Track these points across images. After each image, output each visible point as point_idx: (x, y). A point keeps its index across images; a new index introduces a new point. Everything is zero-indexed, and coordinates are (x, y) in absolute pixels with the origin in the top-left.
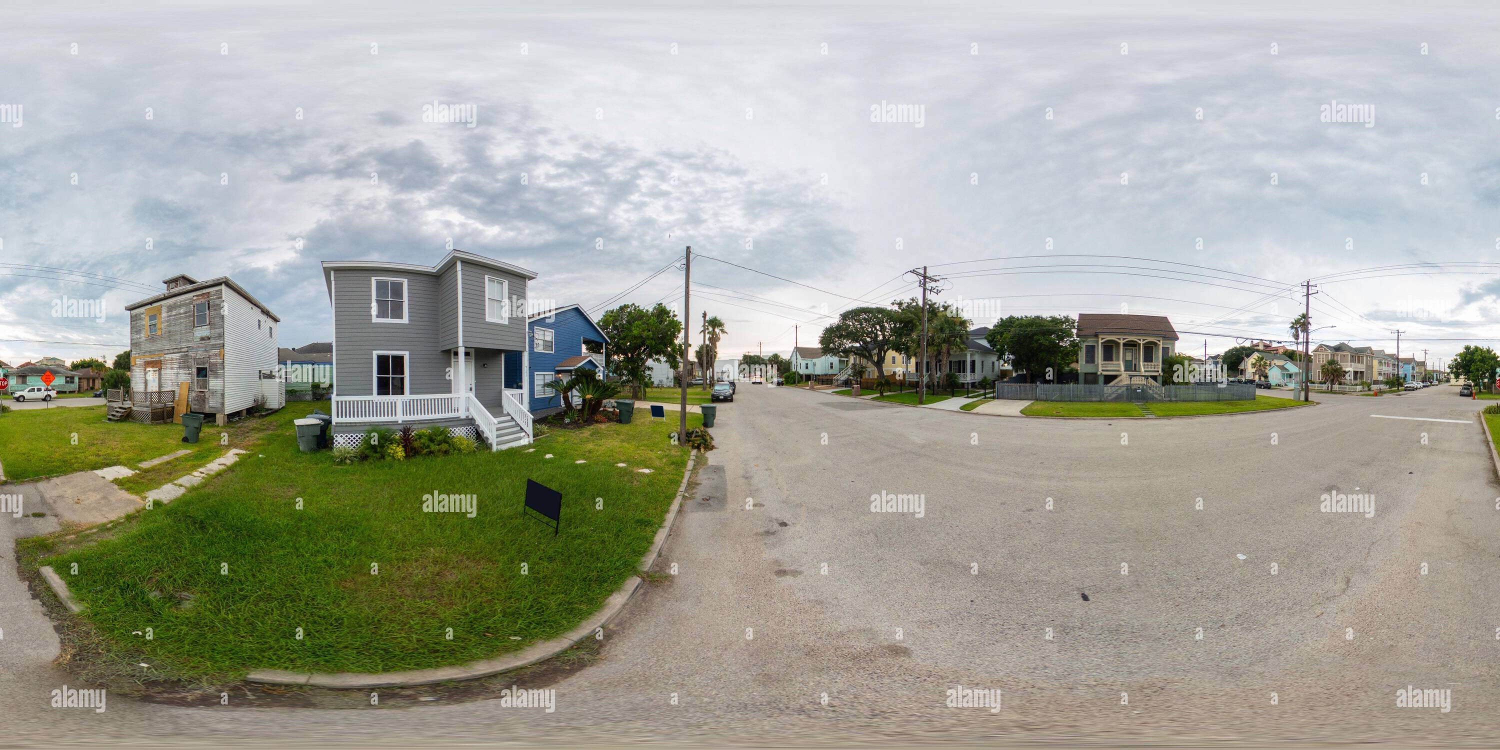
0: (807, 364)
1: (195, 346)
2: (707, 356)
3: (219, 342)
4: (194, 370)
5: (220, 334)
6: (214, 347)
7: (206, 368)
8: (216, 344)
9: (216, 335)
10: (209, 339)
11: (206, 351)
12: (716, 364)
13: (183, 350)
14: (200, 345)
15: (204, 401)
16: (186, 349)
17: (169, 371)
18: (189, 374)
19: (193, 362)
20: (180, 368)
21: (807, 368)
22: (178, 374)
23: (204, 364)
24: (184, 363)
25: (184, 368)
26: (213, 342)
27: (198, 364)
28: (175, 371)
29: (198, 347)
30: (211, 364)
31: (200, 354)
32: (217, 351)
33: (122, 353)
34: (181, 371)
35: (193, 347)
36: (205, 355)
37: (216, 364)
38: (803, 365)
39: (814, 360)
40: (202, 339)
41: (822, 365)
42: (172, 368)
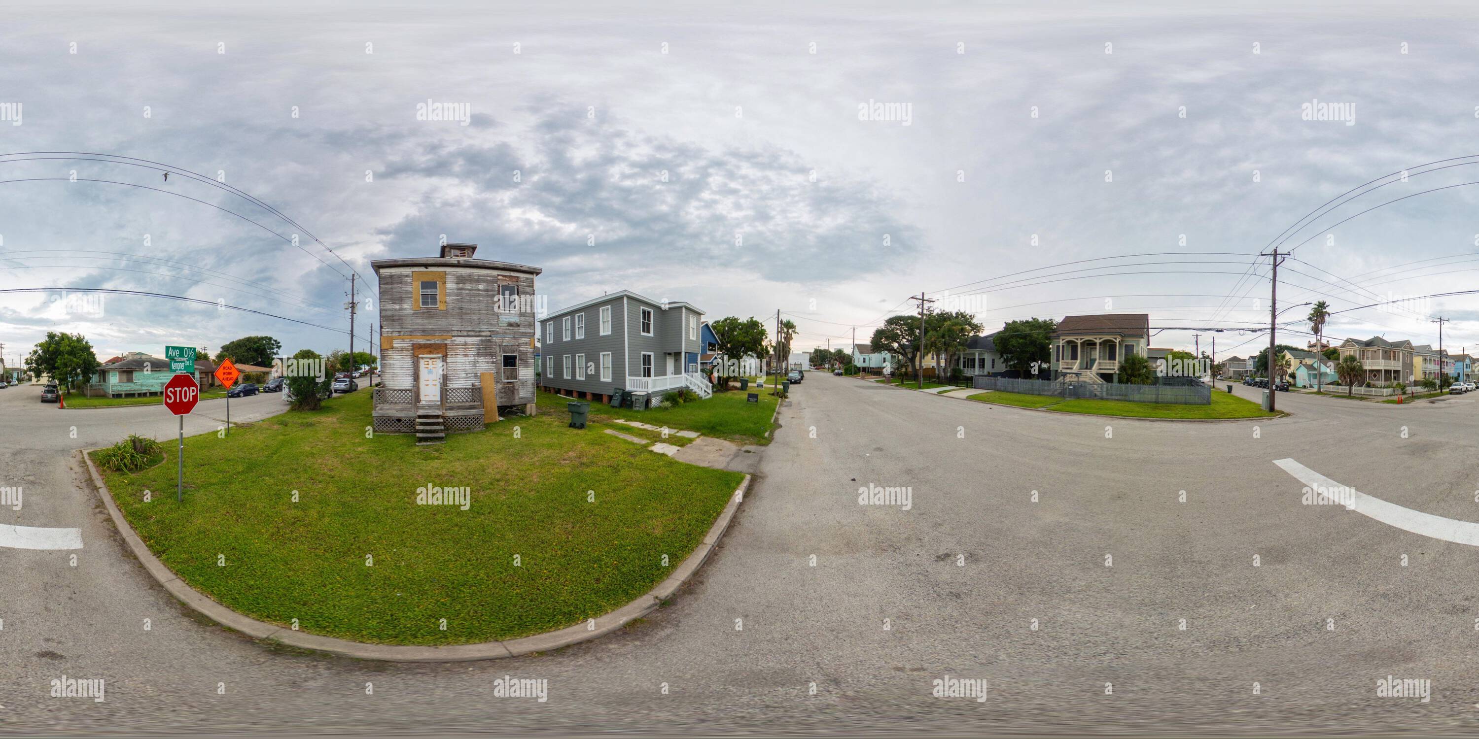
0: (864, 359)
1: (500, 331)
2: (783, 350)
3: (529, 330)
4: (501, 359)
5: (530, 322)
6: (524, 334)
7: (515, 357)
8: (526, 333)
9: (526, 323)
10: (518, 325)
11: (514, 338)
12: (790, 357)
13: (483, 334)
14: (508, 331)
15: (513, 392)
16: (489, 334)
17: (460, 359)
18: (493, 362)
19: (498, 349)
20: (478, 355)
21: (864, 362)
22: (475, 363)
23: (513, 352)
24: (486, 348)
25: (485, 355)
26: (522, 330)
27: (504, 352)
28: (472, 359)
29: (505, 333)
30: (520, 352)
31: (508, 341)
32: (527, 340)
33: (228, 343)
34: (481, 359)
35: (498, 333)
36: (513, 342)
37: (526, 353)
38: (862, 360)
39: (870, 355)
40: (510, 325)
41: (875, 360)
42: (466, 356)
